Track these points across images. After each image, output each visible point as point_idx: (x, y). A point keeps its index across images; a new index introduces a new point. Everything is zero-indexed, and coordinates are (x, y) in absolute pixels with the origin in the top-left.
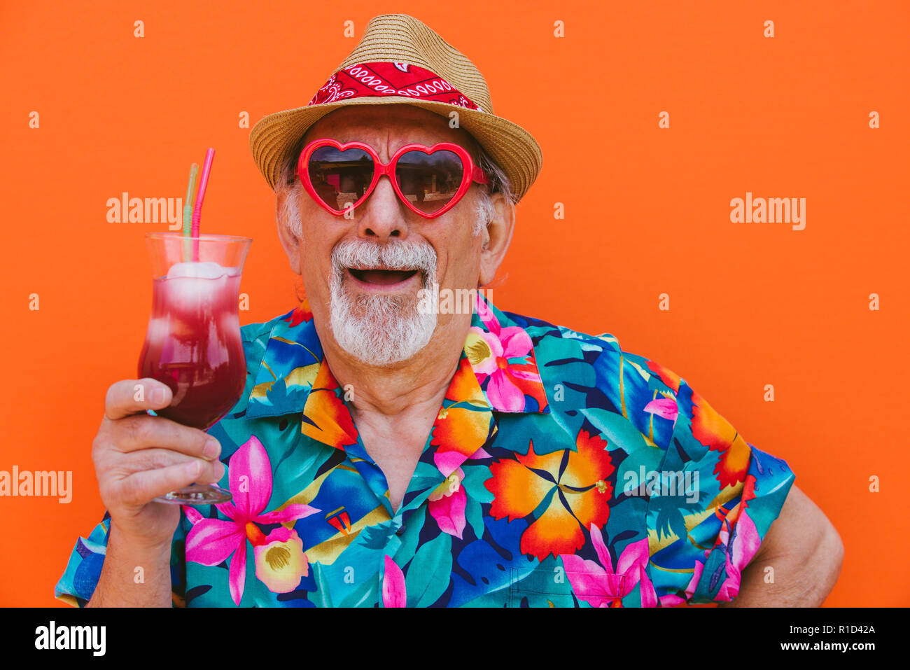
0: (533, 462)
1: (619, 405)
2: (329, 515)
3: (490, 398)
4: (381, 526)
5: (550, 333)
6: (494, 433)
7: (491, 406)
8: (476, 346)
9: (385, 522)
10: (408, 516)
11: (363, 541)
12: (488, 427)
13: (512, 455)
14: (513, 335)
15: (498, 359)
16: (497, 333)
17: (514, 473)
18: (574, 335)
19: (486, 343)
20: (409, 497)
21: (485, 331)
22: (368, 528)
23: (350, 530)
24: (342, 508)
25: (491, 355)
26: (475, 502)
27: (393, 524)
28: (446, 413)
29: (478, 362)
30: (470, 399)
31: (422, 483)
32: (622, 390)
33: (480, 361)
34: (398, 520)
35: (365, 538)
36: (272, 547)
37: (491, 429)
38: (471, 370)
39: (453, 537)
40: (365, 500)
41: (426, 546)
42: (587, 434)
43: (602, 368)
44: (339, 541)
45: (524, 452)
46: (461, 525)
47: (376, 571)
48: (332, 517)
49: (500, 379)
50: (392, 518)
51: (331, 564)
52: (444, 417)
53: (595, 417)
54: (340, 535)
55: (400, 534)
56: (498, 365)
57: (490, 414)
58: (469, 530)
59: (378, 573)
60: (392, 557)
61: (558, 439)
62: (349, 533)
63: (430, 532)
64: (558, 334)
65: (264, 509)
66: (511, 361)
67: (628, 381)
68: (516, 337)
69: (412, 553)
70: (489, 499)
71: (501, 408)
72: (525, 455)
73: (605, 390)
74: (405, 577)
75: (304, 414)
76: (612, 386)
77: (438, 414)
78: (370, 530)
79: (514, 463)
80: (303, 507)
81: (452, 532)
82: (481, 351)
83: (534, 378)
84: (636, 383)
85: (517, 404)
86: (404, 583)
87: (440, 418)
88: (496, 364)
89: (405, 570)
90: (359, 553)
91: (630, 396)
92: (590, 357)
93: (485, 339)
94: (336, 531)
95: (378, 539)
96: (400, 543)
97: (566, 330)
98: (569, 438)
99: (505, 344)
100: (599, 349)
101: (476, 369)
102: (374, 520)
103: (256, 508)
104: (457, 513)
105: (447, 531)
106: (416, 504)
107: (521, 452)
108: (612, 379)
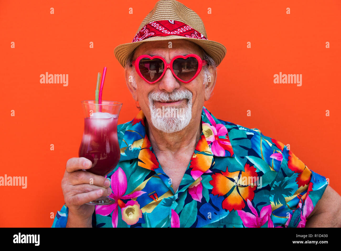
0: (228, 175)
1: (260, 155)
2: (150, 194)
3: (212, 151)
4: (170, 198)
5: (234, 128)
6: (213, 164)
7: (213, 154)
8: (207, 131)
9: (172, 197)
10: (180, 194)
11: (163, 204)
12: (211, 162)
13: (220, 172)
14: (221, 128)
15: (216, 136)
16: (215, 126)
17: (221, 179)
18: (243, 129)
19: (211, 130)
20: (181, 187)
21: (211, 125)
22: (165, 199)
23: (158, 200)
24: (155, 191)
25: (213, 134)
26: (206, 189)
27: (174, 197)
28: (196, 156)
29: (208, 137)
30: (205, 151)
31: (186, 182)
32: (261, 150)
33: (209, 136)
34: (176, 196)
35: (163, 202)
36: (128, 208)
37: (213, 163)
38: (205, 140)
39: (198, 202)
40: (163, 189)
41: (187, 205)
42: (249, 165)
43: (254, 141)
44: (154, 204)
45: (225, 171)
46: (201, 197)
47: (168, 215)
48: (151, 195)
49: (216, 144)
50: (174, 195)
51: (151, 212)
52: (195, 157)
53: (252, 159)
54: (154, 201)
55: (177, 201)
56: (215, 138)
57: (212, 157)
58: (203, 199)
59: (169, 215)
60: (174, 210)
61: (237, 167)
62: (157, 201)
63: (189, 200)
64: (237, 128)
65: (124, 194)
66: (220, 137)
67: (263, 146)
68: (222, 128)
69: (182, 208)
70: (211, 188)
71: (216, 155)
72: (224, 172)
73: (255, 150)
74: (179, 217)
75: (139, 158)
76: (258, 148)
77: (193, 156)
78: (165, 200)
79: (221, 175)
80: (139, 192)
81: (197, 200)
82: (209, 132)
83: (228, 144)
84: (267, 147)
85: (222, 154)
86: (179, 219)
87: (193, 157)
88: (214, 138)
89: (179, 214)
90: (161, 208)
91: (264, 152)
92: (250, 137)
93: (211, 128)
94: (153, 200)
95: (168, 203)
96: (177, 204)
97: (240, 127)
98: (242, 167)
99: (218, 131)
100: (253, 134)
101: (207, 139)
102: (167, 196)
103: (121, 194)
104: (199, 193)
105: (195, 199)
106: (183, 190)
107: (223, 171)
108: (258, 146)
